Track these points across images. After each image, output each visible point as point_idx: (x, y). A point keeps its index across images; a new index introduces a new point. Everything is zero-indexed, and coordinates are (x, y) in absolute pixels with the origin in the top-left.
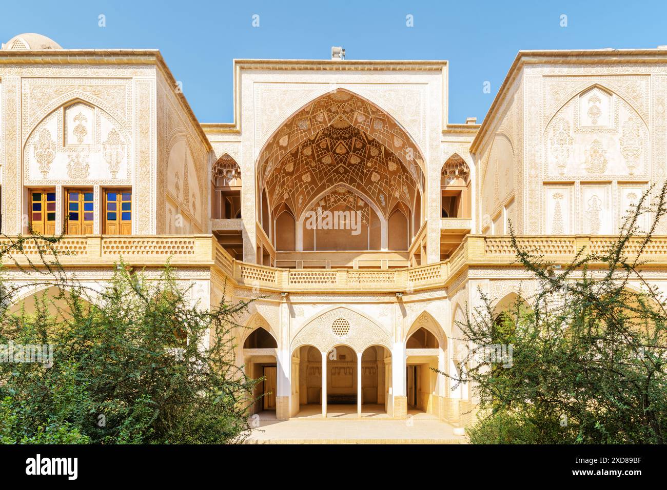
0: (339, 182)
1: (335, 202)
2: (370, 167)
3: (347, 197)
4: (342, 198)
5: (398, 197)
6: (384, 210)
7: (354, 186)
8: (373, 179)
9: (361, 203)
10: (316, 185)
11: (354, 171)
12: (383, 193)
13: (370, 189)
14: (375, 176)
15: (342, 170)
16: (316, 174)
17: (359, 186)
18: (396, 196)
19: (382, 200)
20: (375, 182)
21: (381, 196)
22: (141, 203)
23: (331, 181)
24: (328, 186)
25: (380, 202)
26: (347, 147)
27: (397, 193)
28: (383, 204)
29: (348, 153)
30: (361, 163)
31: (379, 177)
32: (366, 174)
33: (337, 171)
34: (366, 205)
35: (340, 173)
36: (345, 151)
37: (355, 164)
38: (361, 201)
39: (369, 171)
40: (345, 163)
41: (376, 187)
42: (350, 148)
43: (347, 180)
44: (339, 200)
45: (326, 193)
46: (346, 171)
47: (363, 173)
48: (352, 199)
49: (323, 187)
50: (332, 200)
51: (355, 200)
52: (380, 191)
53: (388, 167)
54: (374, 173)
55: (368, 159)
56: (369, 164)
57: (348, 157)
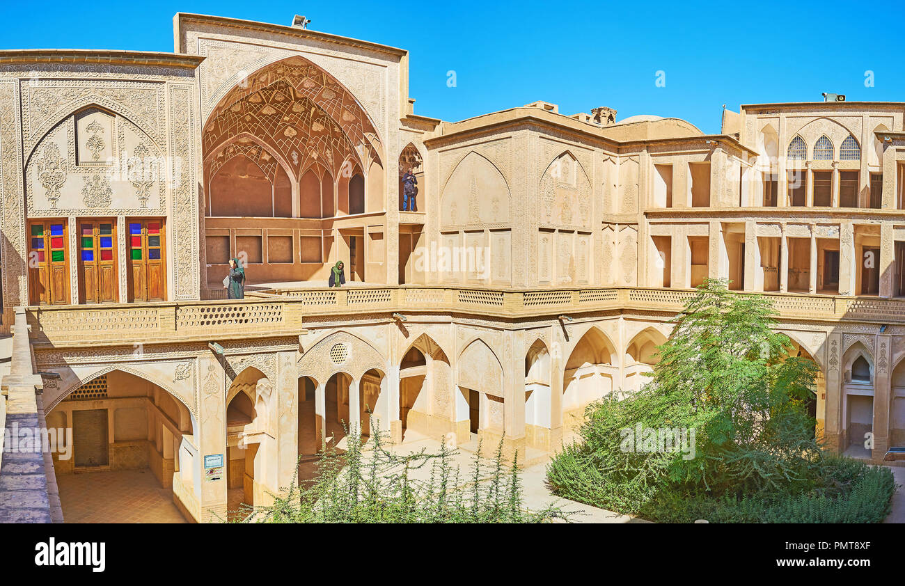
0: (244, 131)
1: (234, 152)
2: (286, 121)
3: (249, 148)
4: (242, 148)
5: (315, 158)
6: (296, 169)
7: (261, 137)
8: (286, 133)
9: (266, 157)
10: (218, 134)
11: (264, 122)
12: (297, 151)
13: (281, 143)
14: (290, 131)
15: (248, 118)
16: (221, 123)
17: (267, 139)
18: (313, 156)
19: (295, 157)
20: (288, 137)
21: (294, 153)
23: (234, 130)
24: (231, 136)
25: (292, 160)
26: (264, 98)
27: (314, 153)
28: (296, 163)
29: (263, 103)
30: (276, 115)
31: (295, 133)
32: (280, 127)
33: (243, 120)
34: (273, 160)
35: (246, 121)
36: (260, 100)
37: (267, 115)
38: (266, 155)
39: (284, 125)
40: (255, 112)
41: (288, 143)
42: (268, 99)
43: (253, 130)
44: (239, 151)
45: (227, 144)
46: (253, 120)
47: (275, 125)
48: (254, 152)
49: (225, 137)
50: (231, 150)
51: (259, 153)
52: (293, 148)
53: (312, 126)
54: (290, 128)
55: (288, 113)
56: (286, 118)
57: (261, 107)
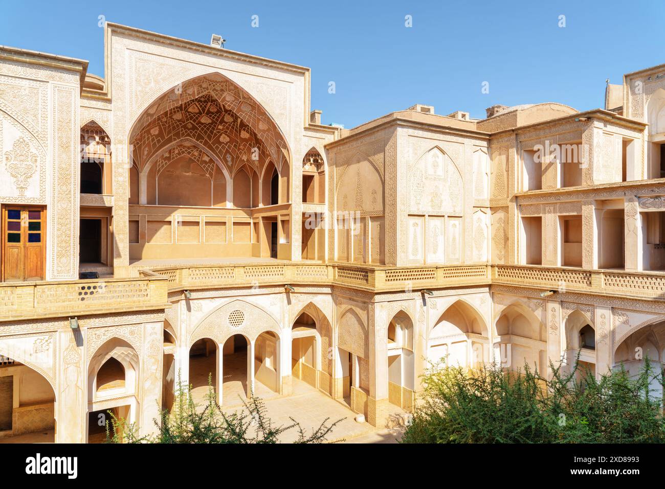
0: (186, 136)
1: (179, 154)
2: (220, 129)
3: (192, 151)
4: (186, 150)
5: (245, 160)
6: (230, 169)
7: (201, 142)
8: (221, 139)
9: (206, 159)
10: (163, 138)
11: (202, 129)
12: (230, 154)
13: (217, 147)
14: (224, 138)
15: (190, 126)
16: (165, 129)
17: (206, 143)
18: (243, 158)
19: (229, 159)
20: (223, 143)
21: (228, 156)
22: (60, 226)
23: (177, 135)
24: (175, 139)
25: (226, 161)
26: (200, 109)
27: (244, 156)
28: (230, 164)
29: (200, 113)
30: (212, 124)
31: (228, 139)
32: (216, 135)
33: (185, 127)
34: (211, 161)
35: (187, 128)
36: (198, 111)
37: (205, 123)
38: (206, 156)
39: (219, 132)
40: (194, 121)
41: (223, 147)
42: (204, 110)
43: (194, 135)
44: (183, 152)
45: (171, 146)
46: (194, 128)
47: (212, 132)
48: (196, 154)
49: (170, 140)
50: (176, 152)
51: (200, 155)
52: (227, 152)
53: (240, 134)
54: (223, 135)
55: (221, 123)
56: (220, 127)
57: (199, 116)
